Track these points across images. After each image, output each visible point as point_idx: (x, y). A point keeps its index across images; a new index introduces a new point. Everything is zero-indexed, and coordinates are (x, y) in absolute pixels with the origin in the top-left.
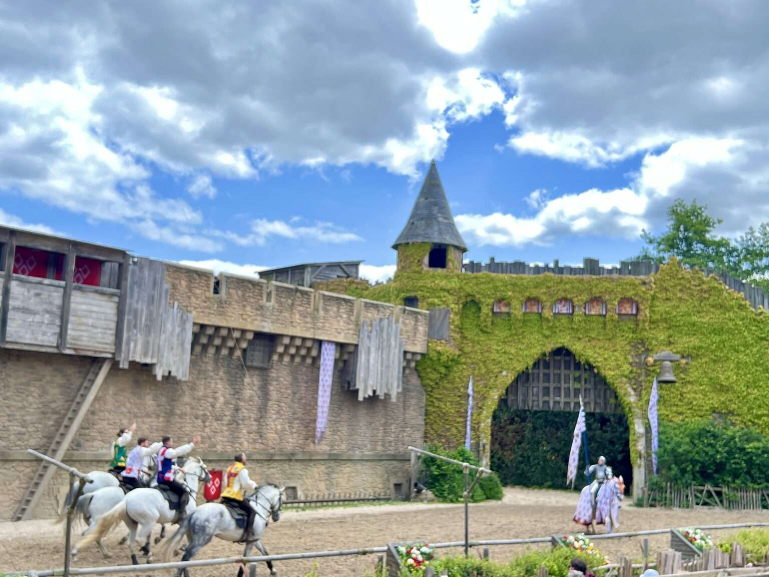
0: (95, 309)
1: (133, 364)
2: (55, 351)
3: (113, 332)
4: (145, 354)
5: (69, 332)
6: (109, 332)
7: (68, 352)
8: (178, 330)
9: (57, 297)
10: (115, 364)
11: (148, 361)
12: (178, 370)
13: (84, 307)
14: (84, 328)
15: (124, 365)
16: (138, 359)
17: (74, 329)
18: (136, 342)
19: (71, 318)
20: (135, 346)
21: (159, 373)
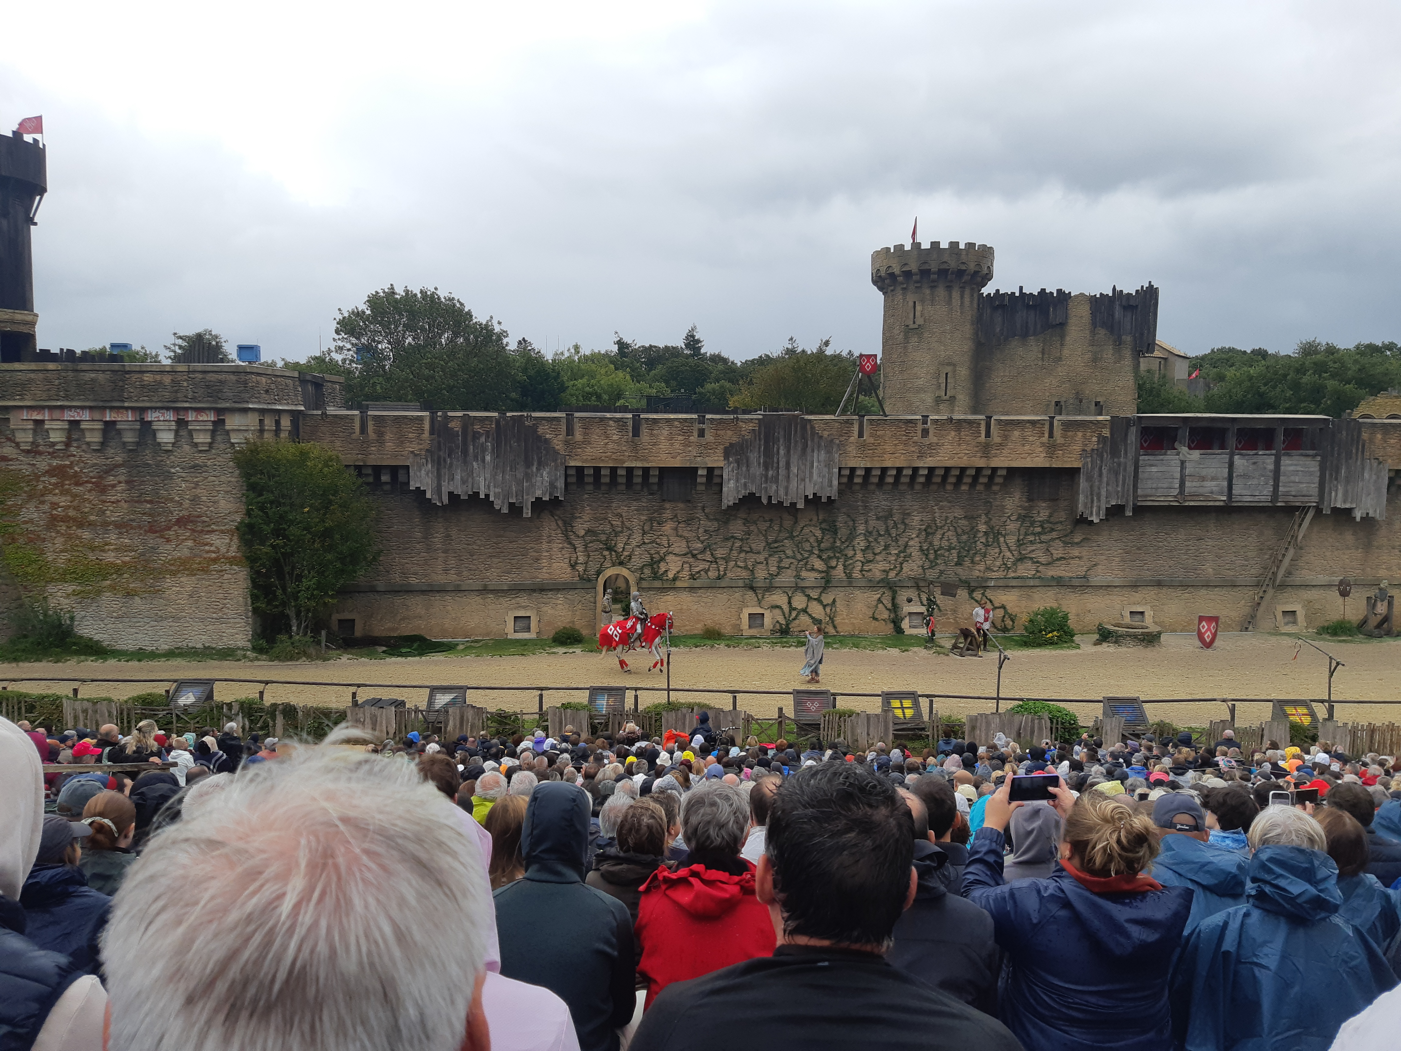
0: (1299, 468)
1: (1335, 510)
2: (1270, 505)
3: (1317, 485)
4: (1345, 501)
5: (1281, 489)
6: (1313, 486)
7: (1279, 504)
8: (1374, 477)
9: (1269, 462)
10: (1318, 510)
11: (1347, 506)
12: (1375, 511)
13: (1292, 468)
14: (1292, 484)
15: (1327, 511)
16: (1339, 506)
17: (1284, 486)
18: (1336, 491)
19: (1282, 478)
20: (1336, 495)
21: (1358, 515)
